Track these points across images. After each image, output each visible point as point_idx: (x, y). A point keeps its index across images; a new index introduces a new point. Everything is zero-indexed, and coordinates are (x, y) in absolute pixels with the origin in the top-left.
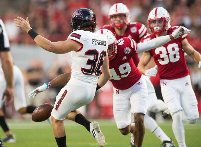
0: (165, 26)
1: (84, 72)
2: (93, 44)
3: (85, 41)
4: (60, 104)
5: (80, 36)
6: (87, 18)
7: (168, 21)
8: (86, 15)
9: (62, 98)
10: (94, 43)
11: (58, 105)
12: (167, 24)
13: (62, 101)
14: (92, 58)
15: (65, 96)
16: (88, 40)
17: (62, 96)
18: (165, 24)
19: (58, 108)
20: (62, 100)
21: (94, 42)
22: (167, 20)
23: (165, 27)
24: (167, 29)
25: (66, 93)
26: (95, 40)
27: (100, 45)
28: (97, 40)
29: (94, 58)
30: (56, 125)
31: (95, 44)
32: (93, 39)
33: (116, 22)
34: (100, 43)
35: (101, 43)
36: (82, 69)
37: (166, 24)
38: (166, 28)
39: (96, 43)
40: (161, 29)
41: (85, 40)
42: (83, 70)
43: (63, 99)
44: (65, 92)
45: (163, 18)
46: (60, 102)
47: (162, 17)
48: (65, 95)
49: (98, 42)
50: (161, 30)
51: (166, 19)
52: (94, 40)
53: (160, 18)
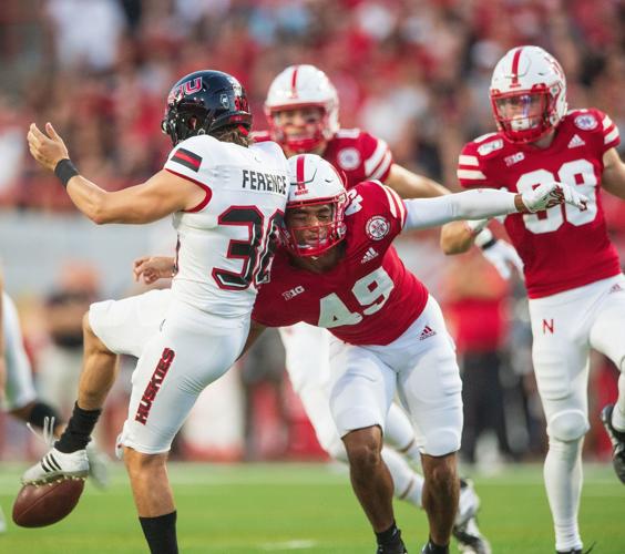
0: (546, 113)
1: (224, 283)
2: (244, 186)
3: (216, 175)
4: (152, 399)
5: (200, 159)
6: (225, 100)
7: (557, 96)
8: (222, 91)
9: (157, 377)
10: (248, 183)
11: (145, 404)
12: (555, 104)
13: (157, 389)
14: (242, 233)
15: (166, 370)
16: (227, 175)
17: (157, 372)
18: (547, 106)
19: (146, 414)
20: (157, 385)
21: (247, 179)
22: (554, 90)
23: (549, 116)
24: (555, 124)
25: (171, 360)
26: (252, 173)
27: (269, 189)
28: (259, 174)
29: (251, 233)
30: (144, 476)
31: (253, 187)
32: (245, 172)
33: (290, 131)
34: (269, 182)
35: (271, 185)
36: (216, 272)
37: (551, 107)
38: (551, 119)
39: (256, 184)
40: (534, 123)
41: (215, 172)
42: (219, 276)
43: (160, 381)
44: (164, 357)
45: (539, 87)
46: (151, 392)
47: (535, 86)
48: (168, 365)
49: (263, 181)
50: (535, 126)
51: (551, 90)
52: (248, 176)
53: (529, 87)
